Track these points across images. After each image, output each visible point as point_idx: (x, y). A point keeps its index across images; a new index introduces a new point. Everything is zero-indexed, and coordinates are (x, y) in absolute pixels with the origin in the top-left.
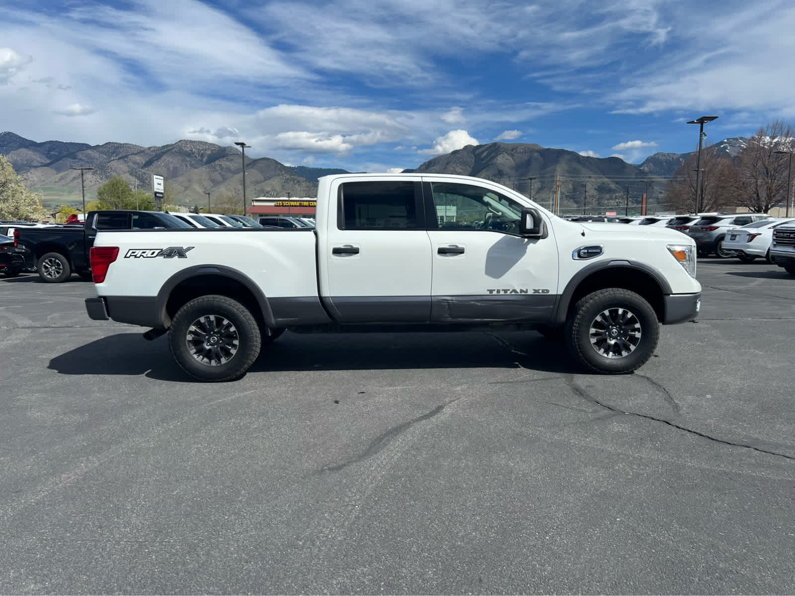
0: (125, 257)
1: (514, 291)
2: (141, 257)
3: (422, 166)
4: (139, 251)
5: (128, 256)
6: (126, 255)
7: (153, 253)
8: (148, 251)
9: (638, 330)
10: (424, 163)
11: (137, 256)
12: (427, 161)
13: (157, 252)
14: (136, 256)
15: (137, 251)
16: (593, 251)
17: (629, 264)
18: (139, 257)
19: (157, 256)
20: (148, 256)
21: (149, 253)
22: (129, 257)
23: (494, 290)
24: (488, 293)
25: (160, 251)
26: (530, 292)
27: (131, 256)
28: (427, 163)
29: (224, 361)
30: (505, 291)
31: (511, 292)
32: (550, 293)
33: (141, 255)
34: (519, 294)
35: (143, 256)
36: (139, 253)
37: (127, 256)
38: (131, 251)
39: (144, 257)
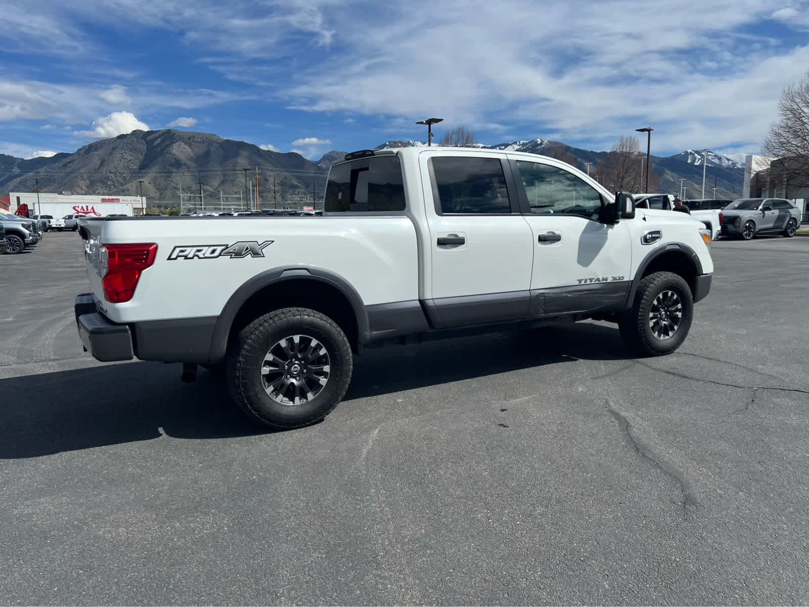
0: (169, 259)
1: (598, 280)
2: (196, 258)
3: (80, 150)
4: (190, 248)
5: (174, 256)
6: (170, 255)
7: (213, 252)
8: (205, 249)
9: (679, 310)
10: (83, 147)
11: (189, 256)
12: (87, 144)
13: (219, 249)
14: (186, 257)
15: (189, 249)
16: (654, 235)
17: (679, 248)
18: (192, 258)
19: (220, 255)
20: (206, 255)
21: (207, 251)
22: (176, 259)
23: (583, 280)
24: (577, 283)
25: (224, 247)
26: (610, 280)
27: (178, 256)
28: (87, 147)
29: (310, 396)
30: (591, 280)
31: (595, 281)
32: (624, 280)
33: (195, 256)
34: (601, 282)
35: (197, 256)
36: (190, 252)
37: (172, 257)
38: (178, 250)
39: (200, 258)
